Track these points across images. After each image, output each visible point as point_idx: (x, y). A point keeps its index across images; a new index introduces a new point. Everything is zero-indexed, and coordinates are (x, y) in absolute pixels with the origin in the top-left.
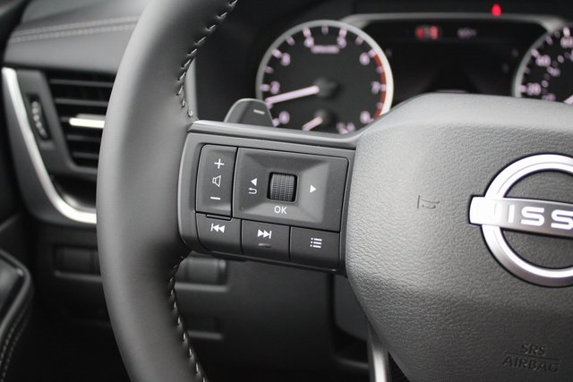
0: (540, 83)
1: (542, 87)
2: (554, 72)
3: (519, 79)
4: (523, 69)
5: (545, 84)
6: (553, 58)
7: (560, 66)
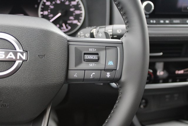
0: (47, 11)
1: (48, 12)
2: (52, 7)
3: (40, 9)
4: (41, 6)
5: (49, 11)
6: (51, 3)
7: (54, 5)
